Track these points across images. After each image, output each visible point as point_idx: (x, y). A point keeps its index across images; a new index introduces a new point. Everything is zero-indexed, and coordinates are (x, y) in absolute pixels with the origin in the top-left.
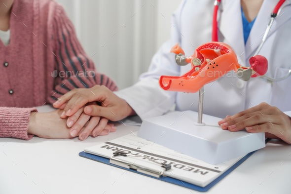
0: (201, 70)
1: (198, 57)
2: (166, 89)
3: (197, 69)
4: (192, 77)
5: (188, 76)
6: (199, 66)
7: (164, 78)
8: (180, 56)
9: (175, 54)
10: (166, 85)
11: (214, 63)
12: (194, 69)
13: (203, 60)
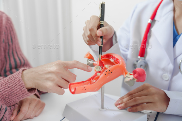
0: (100, 75)
1: (99, 65)
2: (73, 93)
3: (98, 74)
4: (94, 81)
5: (91, 80)
6: (100, 72)
7: (71, 85)
8: (90, 61)
9: (87, 59)
10: (73, 91)
11: (109, 71)
12: (96, 74)
13: (103, 67)
